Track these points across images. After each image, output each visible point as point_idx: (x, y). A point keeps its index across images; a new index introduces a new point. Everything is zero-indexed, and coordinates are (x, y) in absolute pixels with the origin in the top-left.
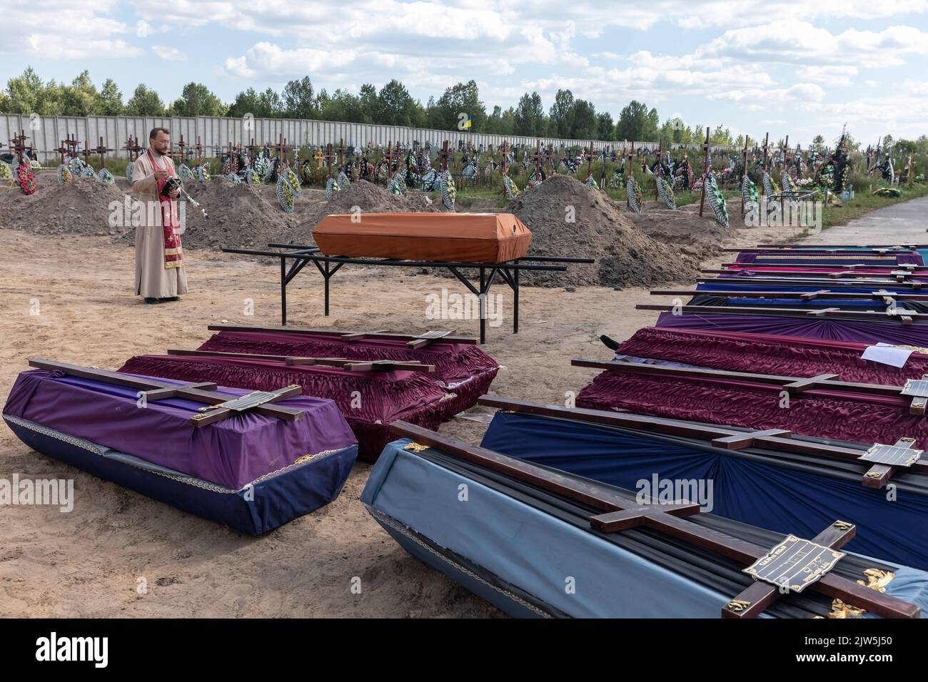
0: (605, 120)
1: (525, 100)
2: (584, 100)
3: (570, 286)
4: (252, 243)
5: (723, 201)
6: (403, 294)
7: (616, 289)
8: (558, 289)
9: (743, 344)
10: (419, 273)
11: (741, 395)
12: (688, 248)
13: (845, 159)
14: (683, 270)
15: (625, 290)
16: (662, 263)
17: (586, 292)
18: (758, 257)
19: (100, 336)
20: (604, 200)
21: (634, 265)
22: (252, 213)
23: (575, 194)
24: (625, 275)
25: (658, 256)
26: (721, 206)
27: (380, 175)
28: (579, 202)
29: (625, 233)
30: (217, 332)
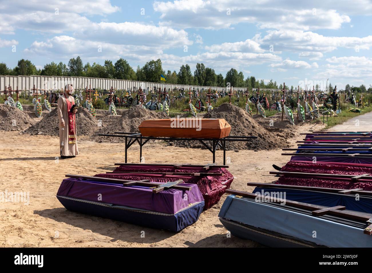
0: (220, 77)
1: (183, 68)
2: (210, 68)
3: (236, 150)
4: (87, 133)
5: (292, 114)
6: (166, 154)
7: (255, 151)
8: (231, 151)
9: (330, 166)
10: (168, 145)
11: (336, 182)
12: (280, 134)
13: (337, 96)
14: (281, 143)
15: (259, 151)
16: (272, 140)
17: (242, 152)
18: (314, 137)
19: (54, 171)
20: (246, 113)
21: (261, 141)
22: (86, 120)
23: (234, 111)
24: (258, 145)
25: (270, 137)
26: (291, 116)
27: (123, 103)
28: (235, 114)
29: (256, 128)
30: (119, 166)
